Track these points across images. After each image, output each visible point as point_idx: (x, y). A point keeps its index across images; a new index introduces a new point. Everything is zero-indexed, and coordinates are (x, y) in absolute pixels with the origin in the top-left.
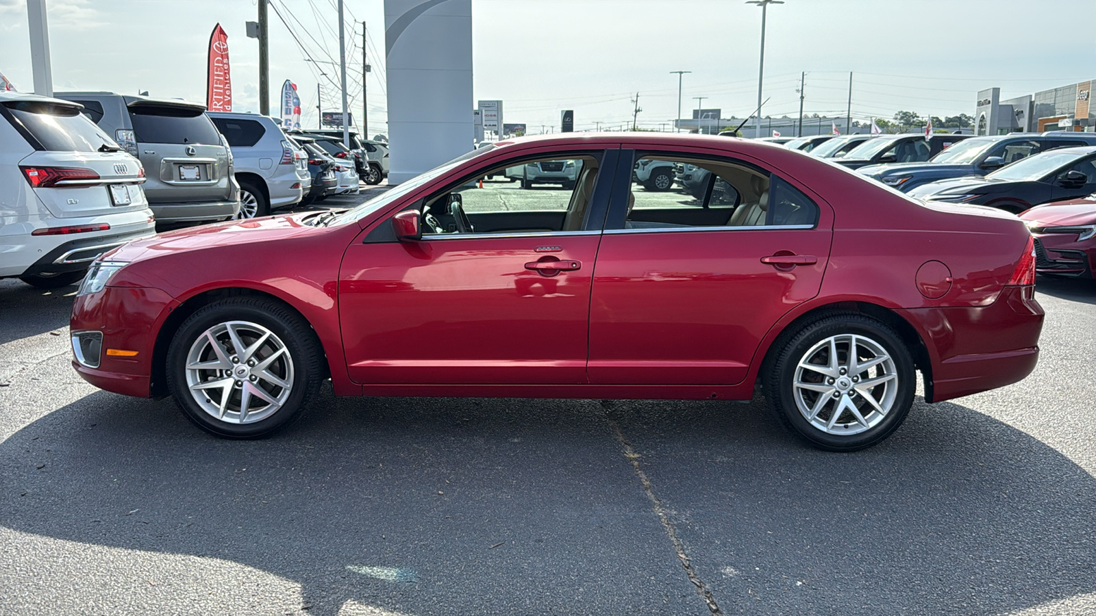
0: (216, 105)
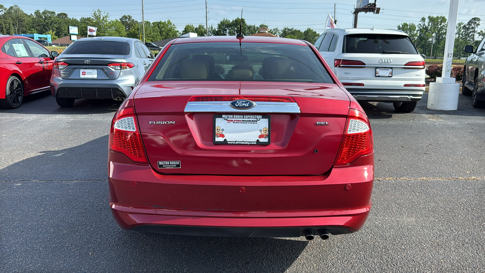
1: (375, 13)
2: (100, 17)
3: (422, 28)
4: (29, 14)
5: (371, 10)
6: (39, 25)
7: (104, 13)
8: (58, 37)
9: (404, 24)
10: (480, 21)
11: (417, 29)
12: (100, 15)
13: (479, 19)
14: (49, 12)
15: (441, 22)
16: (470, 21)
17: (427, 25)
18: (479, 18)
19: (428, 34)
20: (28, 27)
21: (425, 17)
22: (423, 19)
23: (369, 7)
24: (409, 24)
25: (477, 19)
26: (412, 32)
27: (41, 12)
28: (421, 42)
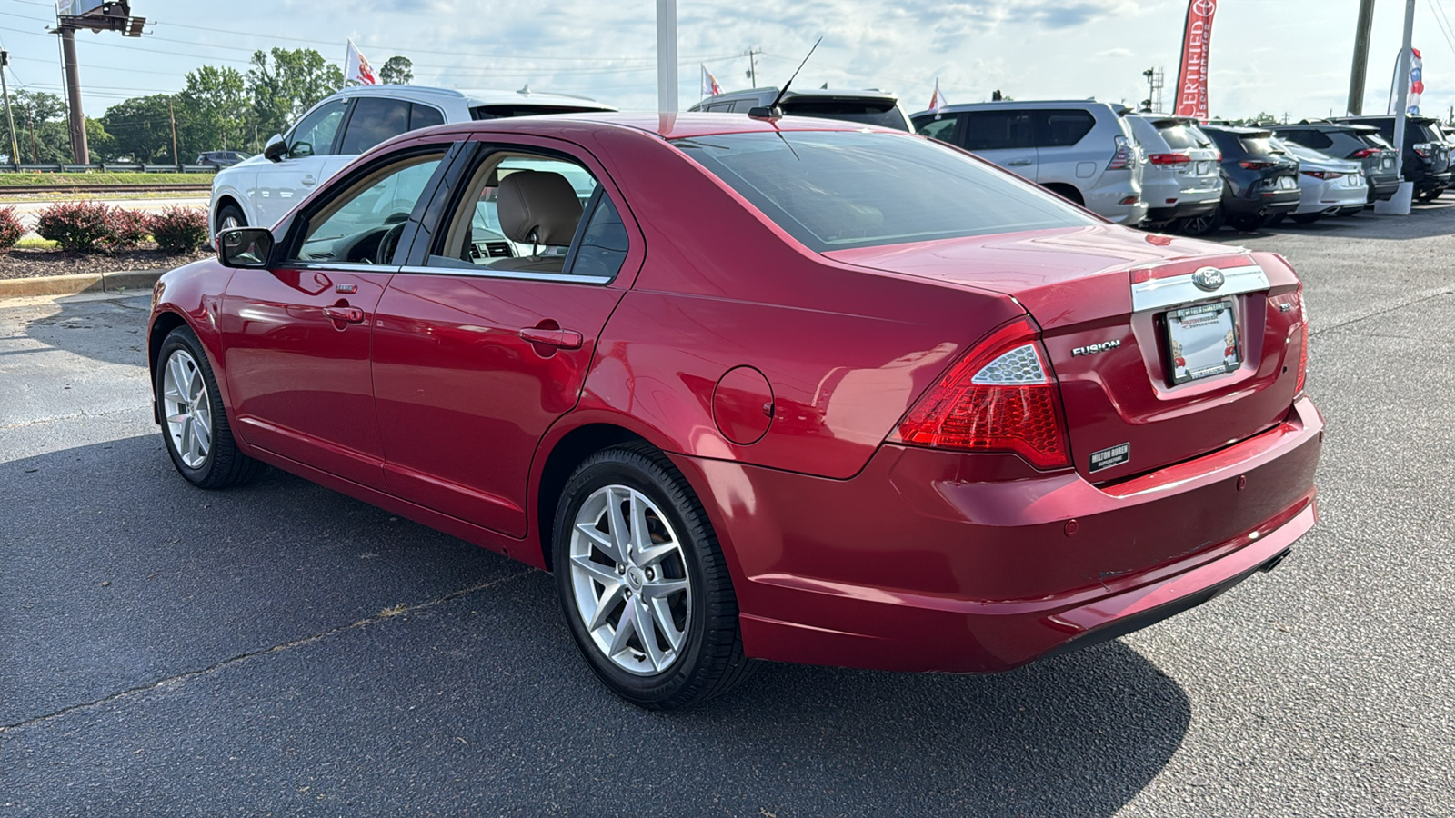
0: (1189, 88)
1: (127, 33)
3: (259, 83)
5: (117, 24)
9: (205, 69)
10: (412, 68)
11: (247, 84)
13: (408, 61)
15: (311, 65)
16: (386, 66)
17: (272, 74)
18: (407, 58)
19: (281, 99)
21: (263, 51)
22: (259, 57)
23: (105, 12)
24: (220, 71)
25: (402, 61)
26: (234, 95)
28: (266, 124)
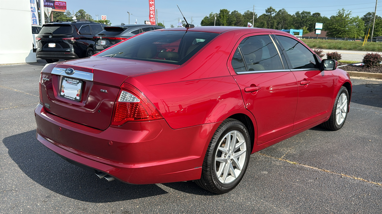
2: (344, 15)
4: (292, 15)
6: (297, 23)
7: (348, 12)
8: (309, 32)
12: (343, 13)
14: (306, 13)
20: (289, 24)
27: (300, 13)
